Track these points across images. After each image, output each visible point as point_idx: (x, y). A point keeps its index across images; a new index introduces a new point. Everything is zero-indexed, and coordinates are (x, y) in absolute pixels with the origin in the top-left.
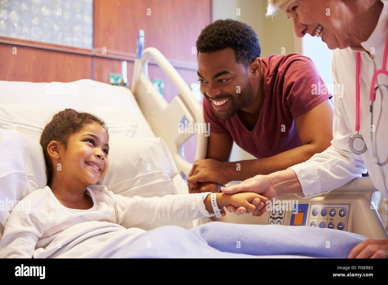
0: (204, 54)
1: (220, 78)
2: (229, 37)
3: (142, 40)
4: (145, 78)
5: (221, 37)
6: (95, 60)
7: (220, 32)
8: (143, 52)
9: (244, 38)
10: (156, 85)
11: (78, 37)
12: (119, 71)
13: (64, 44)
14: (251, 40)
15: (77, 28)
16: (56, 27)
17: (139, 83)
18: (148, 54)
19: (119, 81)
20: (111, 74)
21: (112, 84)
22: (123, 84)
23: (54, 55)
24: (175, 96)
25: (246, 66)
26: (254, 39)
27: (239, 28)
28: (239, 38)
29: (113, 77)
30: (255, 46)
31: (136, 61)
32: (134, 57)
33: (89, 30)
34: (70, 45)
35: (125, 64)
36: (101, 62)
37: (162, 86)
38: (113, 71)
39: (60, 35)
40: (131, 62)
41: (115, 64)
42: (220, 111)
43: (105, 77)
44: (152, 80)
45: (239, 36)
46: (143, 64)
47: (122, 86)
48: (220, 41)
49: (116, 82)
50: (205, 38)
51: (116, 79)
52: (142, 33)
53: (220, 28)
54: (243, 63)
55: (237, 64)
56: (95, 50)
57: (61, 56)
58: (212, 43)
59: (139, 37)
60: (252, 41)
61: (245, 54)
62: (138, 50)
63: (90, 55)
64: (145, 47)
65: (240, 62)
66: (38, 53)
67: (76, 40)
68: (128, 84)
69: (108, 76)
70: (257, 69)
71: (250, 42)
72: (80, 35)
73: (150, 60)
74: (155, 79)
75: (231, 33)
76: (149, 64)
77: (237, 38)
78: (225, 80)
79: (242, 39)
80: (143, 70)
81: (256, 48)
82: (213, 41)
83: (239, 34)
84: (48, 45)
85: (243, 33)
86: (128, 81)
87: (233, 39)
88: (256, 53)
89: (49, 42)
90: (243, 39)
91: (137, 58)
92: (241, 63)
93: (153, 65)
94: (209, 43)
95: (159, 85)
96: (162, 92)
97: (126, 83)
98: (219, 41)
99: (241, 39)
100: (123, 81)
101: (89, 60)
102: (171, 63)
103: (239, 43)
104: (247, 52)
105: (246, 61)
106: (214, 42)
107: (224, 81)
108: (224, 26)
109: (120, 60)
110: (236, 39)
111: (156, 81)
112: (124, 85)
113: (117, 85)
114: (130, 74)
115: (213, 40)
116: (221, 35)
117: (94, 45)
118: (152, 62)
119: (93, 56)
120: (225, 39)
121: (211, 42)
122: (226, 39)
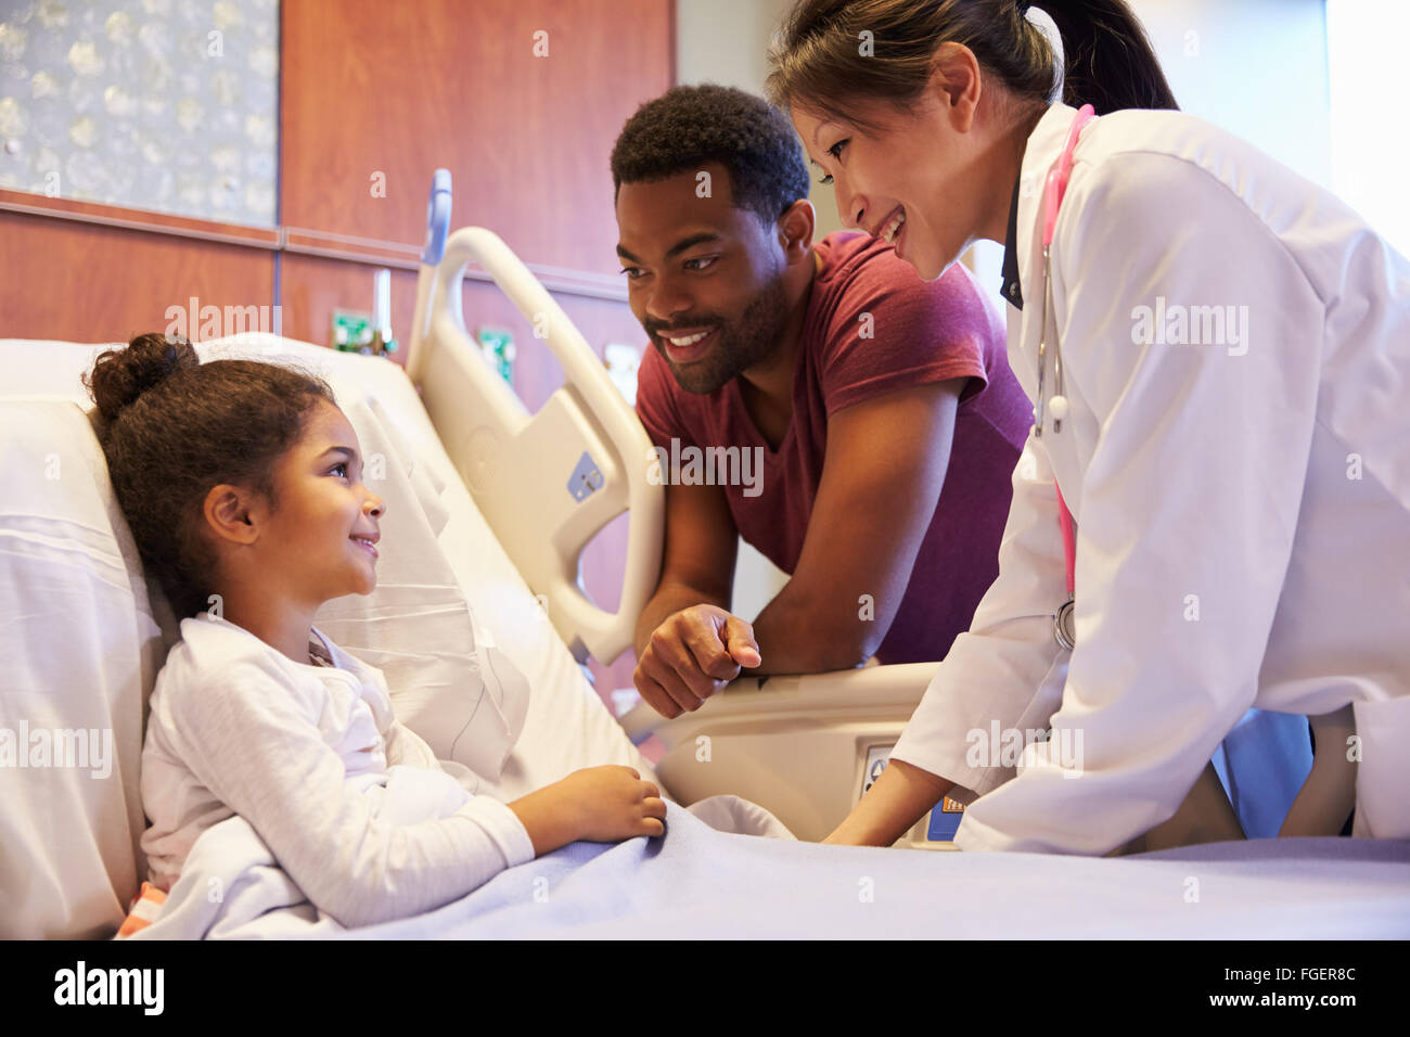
0: (636, 184)
1: (689, 254)
2: (712, 128)
3: (445, 202)
4: (452, 329)
5: (686, 129)
6: (286, 266)
7: (682, 116)
8: (449, 241)
9: (758, 132)
10: (489, 348)
11: (228, 187)
12: (367, 302)
13: (181, 211)
14: (781, 142)
15: (224, 159)
16: (153, 155)
17: (432, 343)
18: (464, 248)
19: (367, 336)
20: (339, 314)
21: (342, 348)
22: (378, 346)
23: (145, 249)
24: (553, 390)
25: (767, 221)
26: (790, 142)
27: (742, 105)
28: (743, 132)
29: (342, 323)
30: (791, 162)
31: (425, 270)
32: (417, 257)
33: (264, 164)
34: (198, 214)
35: (384, 280)
36: (304, 270)
37: (510, 352)
38: (345, 302)
39: (167, 180)
40: (405, 274)
41: (353, 278)
42: (688, 365)
43: (318, 325)
44: (476, 336)
45: (742, 126)
46: (448, 281)
47: (376, 353)
48: (686, 143)
49: (357, 341)
50: (638, 138)
51: (358, 331)
52: (444, 179)
53: (685, 104)
54: (756, 209)
55: (738, 212)
56: (283, 232)
57: (169, 253)
58: (660, 148)
59: (433, 193)
60: (784, 143)
61: (763, 184)
62: (430, 236)
63: (270, 248)
64: (456, 226)
65: (748, 205)
66: (92, 240)
67: (219, 197)
68: (394, 347)
69: (330, 318)
70: (800, 237)
71: (778, 147)
72: (234, 182)
73: (471, 266)
74: (485, 330)
75: (718, 118)
76: (466, 279)
77: (735, 131)
78: (706, 260)
79: (752, 135)
80: (444, 302)
81: (794, 167)
82: (665, 141)
83: (743, 121)
84: (126, 213)
85: (752, 118)
86: (393, 336)
87: (724, 135)
88: (795, 183)
89: (127, 203)
90: (755, 136)
91: (426, 261)
92: (749, 210)
93: (479, 283)
94: (651, 150)
95: (500, 351)
96: (509, 371)
97: (389, 344)
98: (681, 141)
99: (748, 135)
100: (377, 335)
101: (265, 266)
102: (538, 276)
103: (744, 148)
104: (768, 178)
105: (765, 205)
106: (665, 145)
107: (703, 265)
108: (695, 99)
109: (369, 267)
110: (734, 136)
111: (488, 338)
112: (381, 349)
113: (357, 349)
114: (403, 313)
115: (663, 139)
116: (686, 124)
117: (280, 216)
118: (475, 273)
119: (277, 253)
120: (698, 134)
121: (656, 146)
122: (704, 136)
